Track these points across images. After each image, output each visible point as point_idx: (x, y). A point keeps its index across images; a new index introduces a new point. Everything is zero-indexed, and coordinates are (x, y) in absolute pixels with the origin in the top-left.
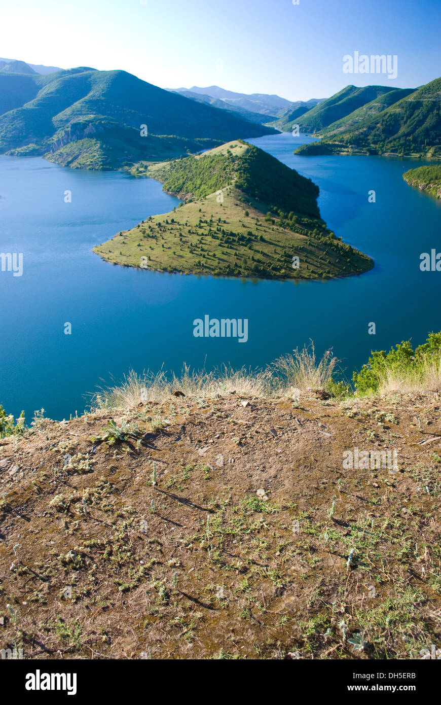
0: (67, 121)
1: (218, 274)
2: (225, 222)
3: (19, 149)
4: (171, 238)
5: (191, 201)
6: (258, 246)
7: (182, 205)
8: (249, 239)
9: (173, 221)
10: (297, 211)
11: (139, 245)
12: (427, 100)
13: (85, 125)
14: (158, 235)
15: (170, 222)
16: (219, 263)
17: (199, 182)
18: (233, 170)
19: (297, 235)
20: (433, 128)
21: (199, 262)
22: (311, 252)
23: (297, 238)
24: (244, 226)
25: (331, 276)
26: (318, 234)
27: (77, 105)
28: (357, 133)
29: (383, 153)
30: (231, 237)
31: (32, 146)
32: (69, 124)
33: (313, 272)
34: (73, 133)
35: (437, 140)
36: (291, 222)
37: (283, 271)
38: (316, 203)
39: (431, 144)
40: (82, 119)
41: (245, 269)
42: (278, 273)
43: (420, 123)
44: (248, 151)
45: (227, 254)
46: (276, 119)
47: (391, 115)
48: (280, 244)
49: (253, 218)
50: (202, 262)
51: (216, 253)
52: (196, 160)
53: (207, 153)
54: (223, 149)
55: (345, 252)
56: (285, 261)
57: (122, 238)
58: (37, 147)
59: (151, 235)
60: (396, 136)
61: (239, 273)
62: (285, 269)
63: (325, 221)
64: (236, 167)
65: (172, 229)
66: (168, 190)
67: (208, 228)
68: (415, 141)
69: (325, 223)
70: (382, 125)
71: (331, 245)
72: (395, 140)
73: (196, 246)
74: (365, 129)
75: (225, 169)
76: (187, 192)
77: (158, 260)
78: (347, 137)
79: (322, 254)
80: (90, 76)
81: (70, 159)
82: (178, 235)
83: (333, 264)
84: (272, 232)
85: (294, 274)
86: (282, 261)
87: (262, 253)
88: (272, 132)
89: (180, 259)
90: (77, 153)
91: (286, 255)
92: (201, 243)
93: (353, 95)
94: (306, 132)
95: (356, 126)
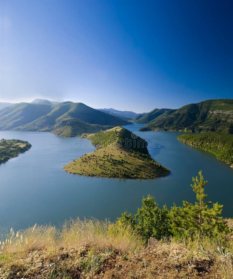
0: (61, 120)
1: (110, 177)
2: (113, 156)
3: (42, 130)
4: (92, 162)
5: (101, 148)
6: (126, 165)
7: (98, 149)
8: (122, 162)
9: (94, 155)
10: (140, 151)
11: (80, 165)
12: (181, 113)
13: (67, 121)
14: (88, 161)
16: (110, 172)
17: (104, 141)
18: (117, 136)
19: (140, 160)
20: (185, 121)
21: (103, 172)
22: (145, 167)
23: (140, 162)
24: (120, 157)
25: (154, 177)
26: (148, 160)
27: (65, 114)
28: (159, 124)
29: (169, 130)
30: (115, 162)
32: (61, 121)
33: (147, 176)
34: (62, 124)
35: (187, 126)
36: (138, 156)
37: (135, 175)
38: (147, 148)
39: (185, 127)
40: (66, 119)
41: (120, 175)
42: (133, 176)
43: (181, 120)
44: (122, 130)
45: (113, 168)
46: (132, 119)
47: (170, 118)
48: (134, 164)
49: (123, 154)
51: (110, 168)
52: (104, 133)
53: (108, 131)
54: (113, 129)
55: (158, 167)
56: (136, 171)
57: (74, 162)
58: (49, 129)
59: (85, 161)
60: (173, 124)
61: (118, 176)
62: (136, 174)
63: (150, 155)
65: (93, 159)
66: (93, 144)
67: (107, 158)
68: (180, 126)
69: (151, 156)
70: (168, 121)
71: (153, 164)
72: (173, 126)
73: (102, 165)
74: (162, 122)
75: (114, 136)
76: (100, 145)
77: (87, 171)
78: (156, 125)
79: (150, 168)
80: (70, 105)
81: (60, 133)
82: (95, 161)
83: (154, 172)
84: (130, 160)
85: (140, 176)
86: (135, 171)
87: (127, 168)
88: (131, 123)
89: (95, 171)
90: (62, 131)
91: (136, 169)
92: (104, 164)
93: (157, 112)
94: (142, 123)
95: (159, 121)
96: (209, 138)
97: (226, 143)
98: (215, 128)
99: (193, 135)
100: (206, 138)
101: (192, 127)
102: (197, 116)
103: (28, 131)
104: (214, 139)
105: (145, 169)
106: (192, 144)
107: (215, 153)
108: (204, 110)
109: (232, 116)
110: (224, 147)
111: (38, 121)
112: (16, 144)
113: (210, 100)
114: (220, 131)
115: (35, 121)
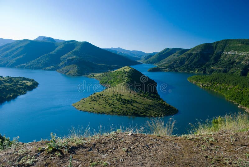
0: (66, 58)
1: (120, 115)
2: (122, 95)
3: (47, 68)
4: (102, 101)
6: (134, 104)
8: (131, 102)
9: (103, 94)
11: (90, 103)
12: (194, 53)
13: (72, 60)
15: (102, 95)
16: (120, 110)
17: (113, 81)
19: (149, 100)
20: (197, 62)
21: (112, 110)
23: (149, 101)
24: (129, 97)
25: (162, 116)
26: (157, 100)
27: (70, 53)
28: (170, 64)
29: (180, 71)
30: (125, 101)
31: (52, 67)
32: (66, 60)
33: (155, 114)
34: (68, 62)
35: (199, 67)
36: (147, 96)
37: (144, 114)
39: (197, 68)
40: (71, 58)
41: (130, 113)
42: (142, 115)
43: (192, 60)
44: (131, 70)
45: (123, 107)
46: (141, 59)
47: (182, 58)
48: (143, 103)
49: (133, 94)
50: (113, 110)
51: (119, 107)
52: (112, 73)
53: (116, 70)
54: (122, 69)
55: (167, 106)
56: (145, 110)
57: (83, 100)
58: (54, 67)
59: (94, 100)
60: (184, 65)
61: (128, 114)
64: (126, 76)
65: (102, 98)
66: (101, 83)
67: (116, 97)
68: (191, 66)
69: (159, 96)
70: (179, 61)
71: (162, 104)
73: (111, 104)
74: (173, 63)
75: (122, 76)
76: (109, 84)
77: (97, 109)
78: (166, 65)
79: (159, 107)
80: (75, 43)
81: (66, 72)
82: (105, 100)
83: (163, 111)
84: (140, 99)
85: (148, 115)
87: (136, 107)
88: (139, 63)
89: (105, 109)
90: (68, 70)
91: (145, 108)
92: (113, 103)
93: (168, 51)
94: (151, 63)
95: (169, 62)
96: (220, 79)
97: (237, 85)
98: (228, 70)
99: (204, 76)
100: (217, 79)
101: (204, 67)
102: (210, 56)
103: (32, 69)
104: (225, 80)
105: (154, 108)
106: (203, 85)
107: (224, 94)
108: (218, 50)
109: (247, 57)
110: (235, 88)
111: (42, 59)
112: (22, 82)
113: (226, 40)
114: (232, 73)
115: (38, 58)
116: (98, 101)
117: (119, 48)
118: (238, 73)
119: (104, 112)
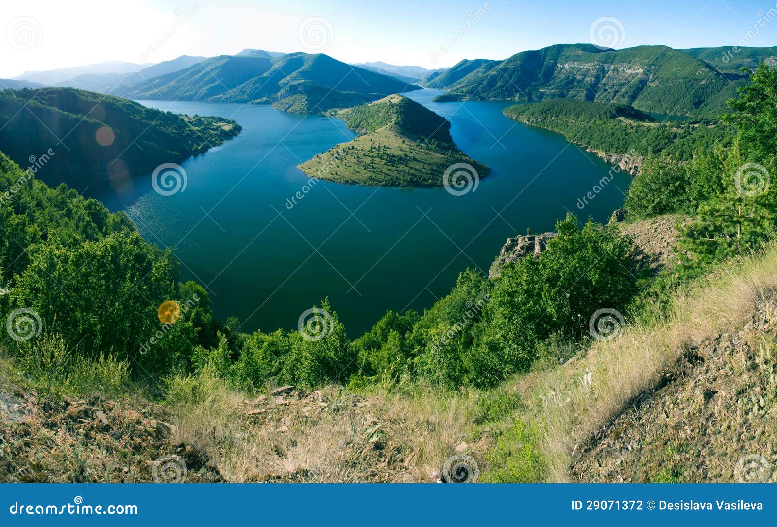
0: (287, 83)
1: (385, 186)
2: (388, 148)
3: (257, 101)
5: (365, 134)
6: (412, 164)
7: (359, 136)
8: (406, 159)
9: (353, 147)
10: (437, 138)
12: (511, 66)
13: (298, 86)
14: (343, 157)
15: (351, 148)
16: (385, 177)
17: (370, 121)
18: (393, 112)
19: (438, 155)
21: (371, 177)
23: (438, 157)
24: (401, 150)
26: (452, 154)
27: (294, 74)
28: (471, 87)
29: (488, 98)
30: (393, 158)
31: (265, 99)
32: (288, 86)
35: (521, 90)
36: (434, 146)
37: (430, 181)
38: (449, 133)
39: (517, 92)
40: (296, 82)
41: (403, 181)
42: (427, 183)
43: (508, 79)
44: (402, 101)
45: (390, 170)
46: (420, 80)
47: (491, 76)
48: (427, 162)
49: (407, 144)
50: (373, 176)
51: (383, 169)
52: (369, 107)
53: (375, 102)
54: (386, 100)
55: (471, 164)
56: (431, 174)
57: (318, 159)
58: (268, 99)
60: (495, 88)
61: (399, 184)
64: (395, 111)
65: (352, 153)
66: (350, 127)
67: (377, 152)
68: (507, 90)
69: (456, 146)
70: (486, 82)
71: (461, 160)
72: (495, 90)
73: (369, 165)
74: (476, 85)
75: (387, 113)
76: (363, 128)
77: (342, 175)
78: (465, 90)
80: (303, 57)
81: (287, 107)
82: (356, 157)
84: (421, 154)
85: (438, 183)
86: (429, 174)
87: (415, 168)
88: (418, 88)
89: (358, 175)
90: (292, 103)
91: (432, 170)
92: (372, 162)
94: (439, 88)
95: (470, 83)
97: (582, 115)
101: (529, 91)
102: (537, 71)
103: (233, 102)
106: (529, 121)
107: (564, 133)
108: (548, 61)
110: (579, 122)
111: (248, 86)
112: (216, 125)
113: (559, 45)
114: (573, 97)
115: (242, 85)
116: (344, 159)
117: (379, 62)
118: (580, 96)
119: (357, 181)
